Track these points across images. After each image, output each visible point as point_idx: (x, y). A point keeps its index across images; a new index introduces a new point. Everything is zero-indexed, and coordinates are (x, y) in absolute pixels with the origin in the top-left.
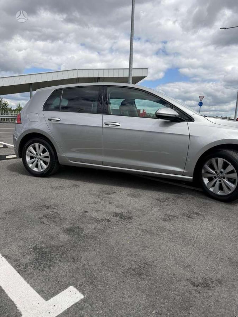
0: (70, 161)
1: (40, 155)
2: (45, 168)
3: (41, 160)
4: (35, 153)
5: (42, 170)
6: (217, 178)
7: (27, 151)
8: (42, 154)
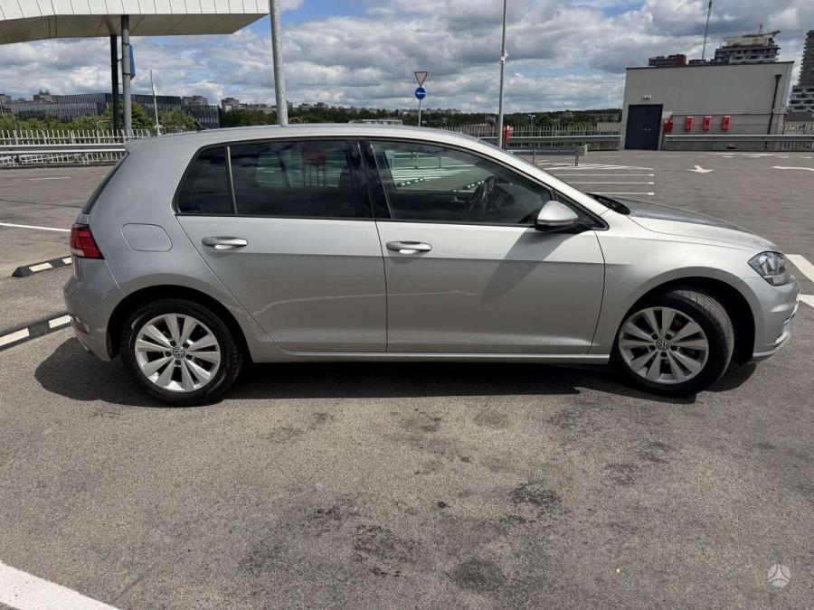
0: (286, 352)
1: (186, 345)
2: (208, 379)
3: (189, 357)
4: (167, 341)
5: (196, 387)
6: (657, 350)
7: (139, 340)
8: (190, 342)
